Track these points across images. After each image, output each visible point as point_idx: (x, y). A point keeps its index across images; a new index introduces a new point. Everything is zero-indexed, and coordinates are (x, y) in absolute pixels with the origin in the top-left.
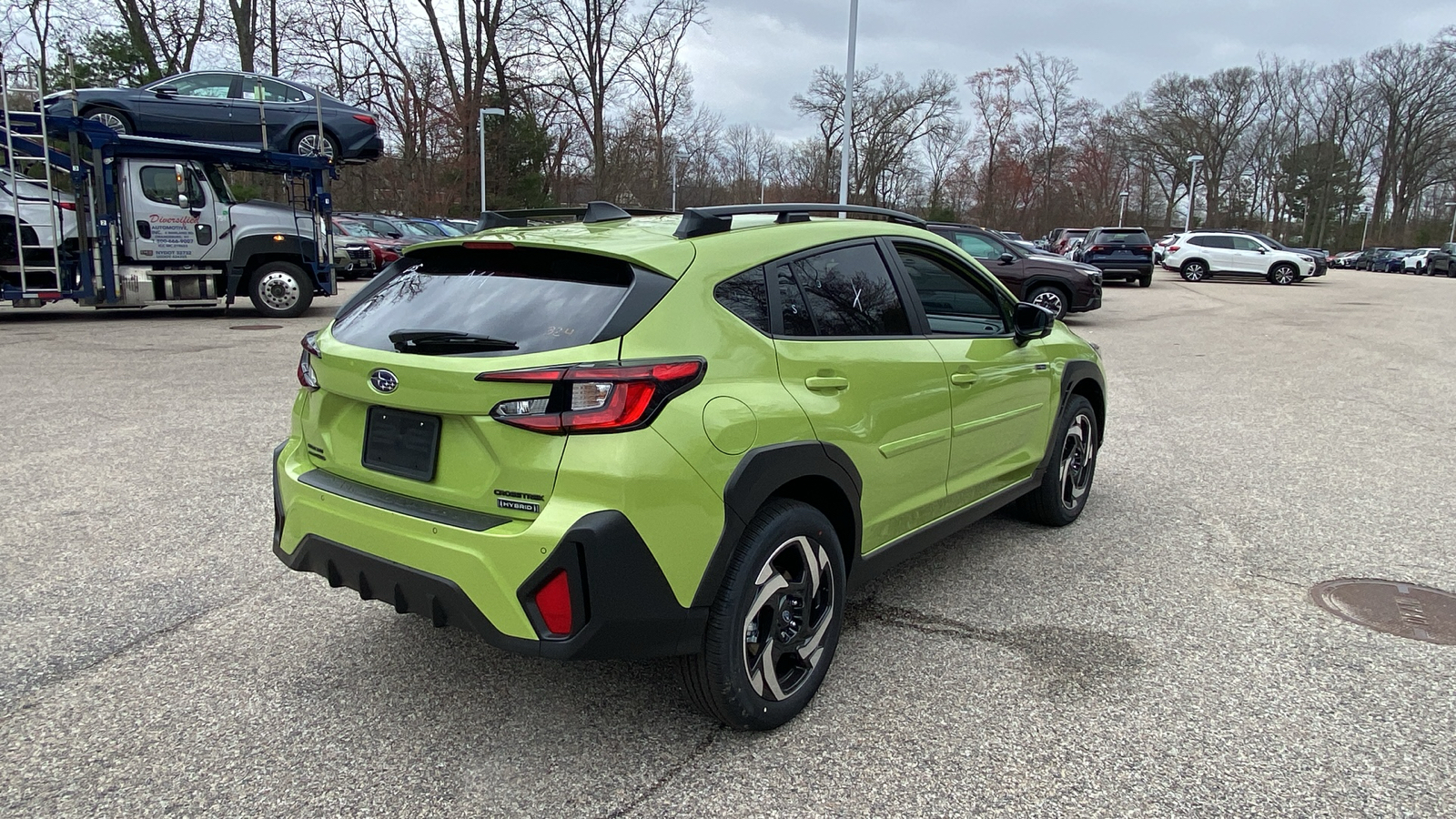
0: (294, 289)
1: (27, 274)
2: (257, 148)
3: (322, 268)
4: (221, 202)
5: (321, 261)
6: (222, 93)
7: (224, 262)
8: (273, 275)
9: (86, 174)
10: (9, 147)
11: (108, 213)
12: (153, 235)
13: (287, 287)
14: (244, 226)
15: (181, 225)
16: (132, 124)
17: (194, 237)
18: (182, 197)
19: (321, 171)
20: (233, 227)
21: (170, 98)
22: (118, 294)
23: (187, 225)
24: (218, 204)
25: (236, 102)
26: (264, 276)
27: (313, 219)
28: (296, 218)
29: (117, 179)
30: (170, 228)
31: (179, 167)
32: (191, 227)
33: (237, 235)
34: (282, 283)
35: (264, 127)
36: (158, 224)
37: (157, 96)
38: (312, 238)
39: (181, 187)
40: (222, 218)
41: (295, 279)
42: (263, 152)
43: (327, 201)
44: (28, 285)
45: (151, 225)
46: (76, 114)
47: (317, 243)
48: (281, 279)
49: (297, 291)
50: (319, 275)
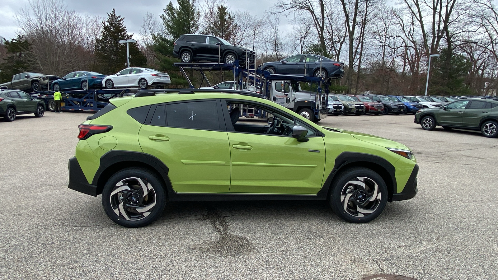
0: (308, 117)
1: (248, 110)
2: (303, 76)
3: (317, 111)
4: (293, 91)
5: (317, 109)
6: (298, 61)
7: (292, 108)
8: (303, 112)
9: (263, 84)
10: (248, 78)
11: (266, 94)
12: (276, 101)
13: (306, 116)
14: (298, 98)
15: (283, 98)
16: (276, 71)
17: (286, 101)
18: (283, 90)
19: (319, 81)
20: (295, 98)
21: (285, 63)
22: (266, 116)
23: (284, 98)
24: (292, 92)
25: (302, 63)
26: (301, 112)
27: (316, 96)
28: (311, 96)
29: (270, 85)
30: (280, 99)
31: (283, 82)
32: (285, 99)
33: (296, 100)
34: (306, 115)
35: (305, 69)
36: (277, 97)
37: (282, 63)
38: (315, 101)
39: (283, 88)
40: (293, 96)
41: (309, 113)
42: (304, 77)
43: (320, 91)
44: (248, 113)
45: (276, 98)
46: (262, 69)
47: (316, 103)
48: (305, 114)
49: (309, 117)
50: (315, 113)
